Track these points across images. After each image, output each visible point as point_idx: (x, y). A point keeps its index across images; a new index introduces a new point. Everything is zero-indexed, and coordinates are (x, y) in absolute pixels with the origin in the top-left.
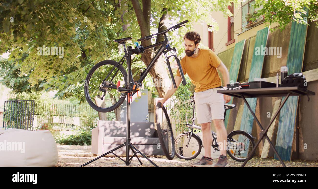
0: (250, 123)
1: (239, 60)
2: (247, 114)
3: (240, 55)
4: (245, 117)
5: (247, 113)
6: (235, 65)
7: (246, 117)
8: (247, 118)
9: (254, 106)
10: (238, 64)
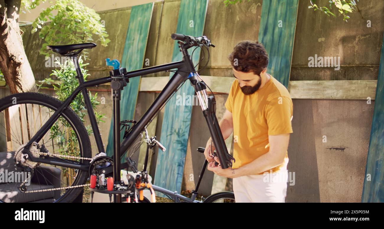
0: (180, 145)
1: (142, 36)
2: (172, 130)
3: (144, 27)
4: (169, 133)
5: (172, 128)
6: (136, 43)
7: (171, 135)
8: (173, 136)
9: (187, 118)
10: (143, 41)
